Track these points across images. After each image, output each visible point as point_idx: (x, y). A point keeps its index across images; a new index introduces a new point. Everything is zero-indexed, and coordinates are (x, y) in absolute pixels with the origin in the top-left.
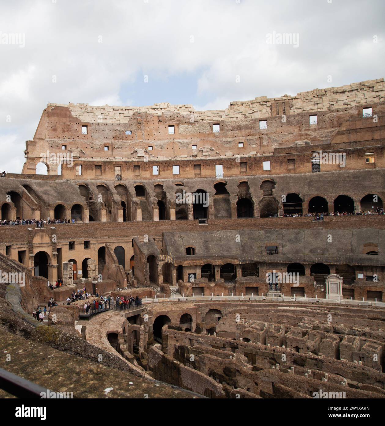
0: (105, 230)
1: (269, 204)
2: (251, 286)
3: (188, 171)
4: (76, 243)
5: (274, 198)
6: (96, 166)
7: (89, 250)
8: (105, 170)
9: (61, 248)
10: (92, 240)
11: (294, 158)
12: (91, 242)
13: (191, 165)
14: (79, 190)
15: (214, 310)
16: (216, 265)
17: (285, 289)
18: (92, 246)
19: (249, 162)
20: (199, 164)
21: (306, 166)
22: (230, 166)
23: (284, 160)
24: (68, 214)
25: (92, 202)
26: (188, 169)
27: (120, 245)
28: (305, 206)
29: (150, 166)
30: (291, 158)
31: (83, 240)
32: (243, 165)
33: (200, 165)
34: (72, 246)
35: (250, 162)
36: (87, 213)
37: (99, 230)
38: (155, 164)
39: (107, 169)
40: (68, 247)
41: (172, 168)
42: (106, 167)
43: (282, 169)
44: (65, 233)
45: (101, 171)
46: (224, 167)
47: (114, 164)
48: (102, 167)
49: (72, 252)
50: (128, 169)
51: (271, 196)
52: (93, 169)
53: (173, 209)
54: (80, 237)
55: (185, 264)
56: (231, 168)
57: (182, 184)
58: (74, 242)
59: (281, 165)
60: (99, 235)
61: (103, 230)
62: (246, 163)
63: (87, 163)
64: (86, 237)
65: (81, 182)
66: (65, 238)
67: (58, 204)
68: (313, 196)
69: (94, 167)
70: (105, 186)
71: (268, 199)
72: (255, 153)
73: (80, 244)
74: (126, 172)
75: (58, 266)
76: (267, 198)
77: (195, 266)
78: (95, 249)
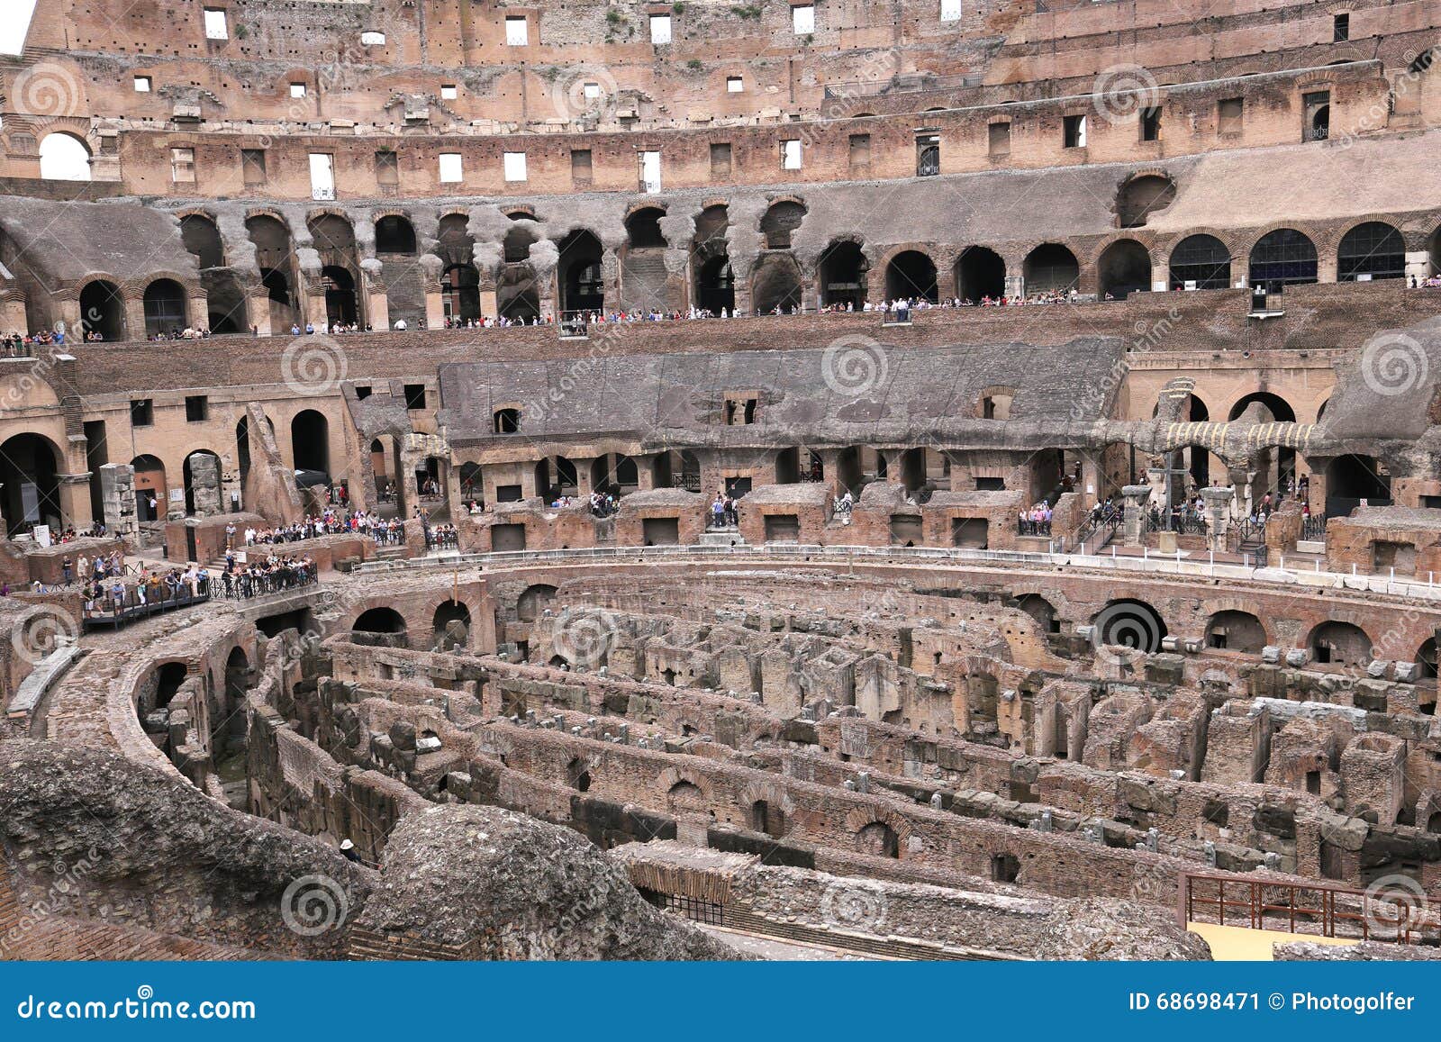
0: (260, 360)
1: (782, 274)
2: (657, 516)
3: (550, 170)
4: (155, 404)
5: (792, 256)
6: (245, 151)
7: (205, 424)
8: (276, 164)
9: (101, 423)
10: (214, 394)
11: (868, 131)
12: (210, 400)
13: (560, 153)
14: (179, 231)
15: (539, 586)
16: (575, 460)
17: (749, 523)
18: (213, 412)
19: (736, 144)
20: (587, 147)
21: (900, 157)
22: (679, 155)
23: (839, 138)
24: (134, 313)
25: (221, 273)
26: (549, 164)
27: (313, 406)
28: (875, 280)
29: (431, 152)
30: (860, 131)
31: (181, 393)
32: (719, 152)
33: (589, 151)
34: (142, 414)
35: (740, 143)
36: (199, 309)
37: (236, 362)
38: (445, 148)
39: (284, 164)
40: (127, 417)
41: (501, 163)
42: (281, 155)
43: (834, 166)
44: (115, 374)
45: (263, 168)
46: (663, 157)
47: (307, 147)
48: (267, 156)
49: (144, 433)
50: (356, 162)
51: (786, 251)
52: (234, 162)
53: (487, 294)
54: (171, 384)
55: (486, 457)
56: (683, 160)
57: (529, 212)
58: (148, 402)
59: (829, 153)
60: (238, 376)
61: (253, 361)
62: (728, 145)
63: (212, 142)
64: (192, 385)
65: (194, 205)
66: (115, 389)
67: (91, 280)
68: (897, 251)
69: (238, 156)
70: (276, 220)
71: (777, 259)
72: (776, 112)
73: (172, 407)
74: (350, 172)
75: (92, 477)
76: (775, 255)
77: (515, 463)
78: (225, 421)
